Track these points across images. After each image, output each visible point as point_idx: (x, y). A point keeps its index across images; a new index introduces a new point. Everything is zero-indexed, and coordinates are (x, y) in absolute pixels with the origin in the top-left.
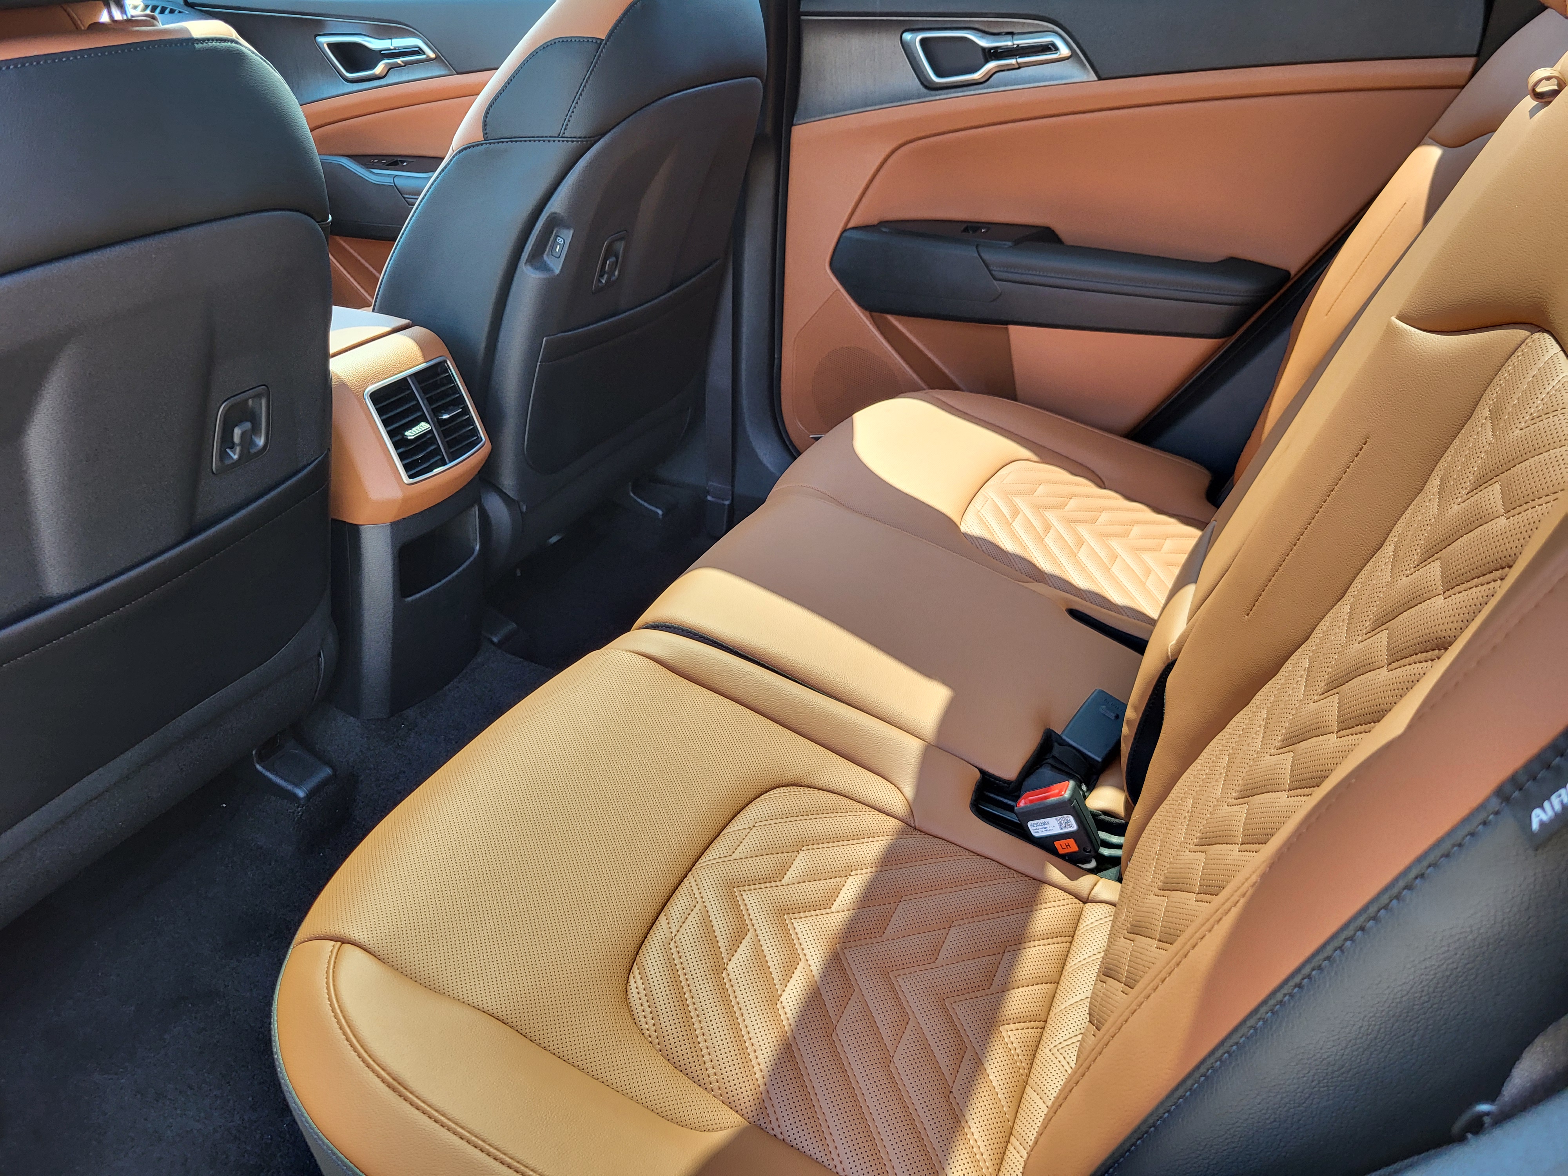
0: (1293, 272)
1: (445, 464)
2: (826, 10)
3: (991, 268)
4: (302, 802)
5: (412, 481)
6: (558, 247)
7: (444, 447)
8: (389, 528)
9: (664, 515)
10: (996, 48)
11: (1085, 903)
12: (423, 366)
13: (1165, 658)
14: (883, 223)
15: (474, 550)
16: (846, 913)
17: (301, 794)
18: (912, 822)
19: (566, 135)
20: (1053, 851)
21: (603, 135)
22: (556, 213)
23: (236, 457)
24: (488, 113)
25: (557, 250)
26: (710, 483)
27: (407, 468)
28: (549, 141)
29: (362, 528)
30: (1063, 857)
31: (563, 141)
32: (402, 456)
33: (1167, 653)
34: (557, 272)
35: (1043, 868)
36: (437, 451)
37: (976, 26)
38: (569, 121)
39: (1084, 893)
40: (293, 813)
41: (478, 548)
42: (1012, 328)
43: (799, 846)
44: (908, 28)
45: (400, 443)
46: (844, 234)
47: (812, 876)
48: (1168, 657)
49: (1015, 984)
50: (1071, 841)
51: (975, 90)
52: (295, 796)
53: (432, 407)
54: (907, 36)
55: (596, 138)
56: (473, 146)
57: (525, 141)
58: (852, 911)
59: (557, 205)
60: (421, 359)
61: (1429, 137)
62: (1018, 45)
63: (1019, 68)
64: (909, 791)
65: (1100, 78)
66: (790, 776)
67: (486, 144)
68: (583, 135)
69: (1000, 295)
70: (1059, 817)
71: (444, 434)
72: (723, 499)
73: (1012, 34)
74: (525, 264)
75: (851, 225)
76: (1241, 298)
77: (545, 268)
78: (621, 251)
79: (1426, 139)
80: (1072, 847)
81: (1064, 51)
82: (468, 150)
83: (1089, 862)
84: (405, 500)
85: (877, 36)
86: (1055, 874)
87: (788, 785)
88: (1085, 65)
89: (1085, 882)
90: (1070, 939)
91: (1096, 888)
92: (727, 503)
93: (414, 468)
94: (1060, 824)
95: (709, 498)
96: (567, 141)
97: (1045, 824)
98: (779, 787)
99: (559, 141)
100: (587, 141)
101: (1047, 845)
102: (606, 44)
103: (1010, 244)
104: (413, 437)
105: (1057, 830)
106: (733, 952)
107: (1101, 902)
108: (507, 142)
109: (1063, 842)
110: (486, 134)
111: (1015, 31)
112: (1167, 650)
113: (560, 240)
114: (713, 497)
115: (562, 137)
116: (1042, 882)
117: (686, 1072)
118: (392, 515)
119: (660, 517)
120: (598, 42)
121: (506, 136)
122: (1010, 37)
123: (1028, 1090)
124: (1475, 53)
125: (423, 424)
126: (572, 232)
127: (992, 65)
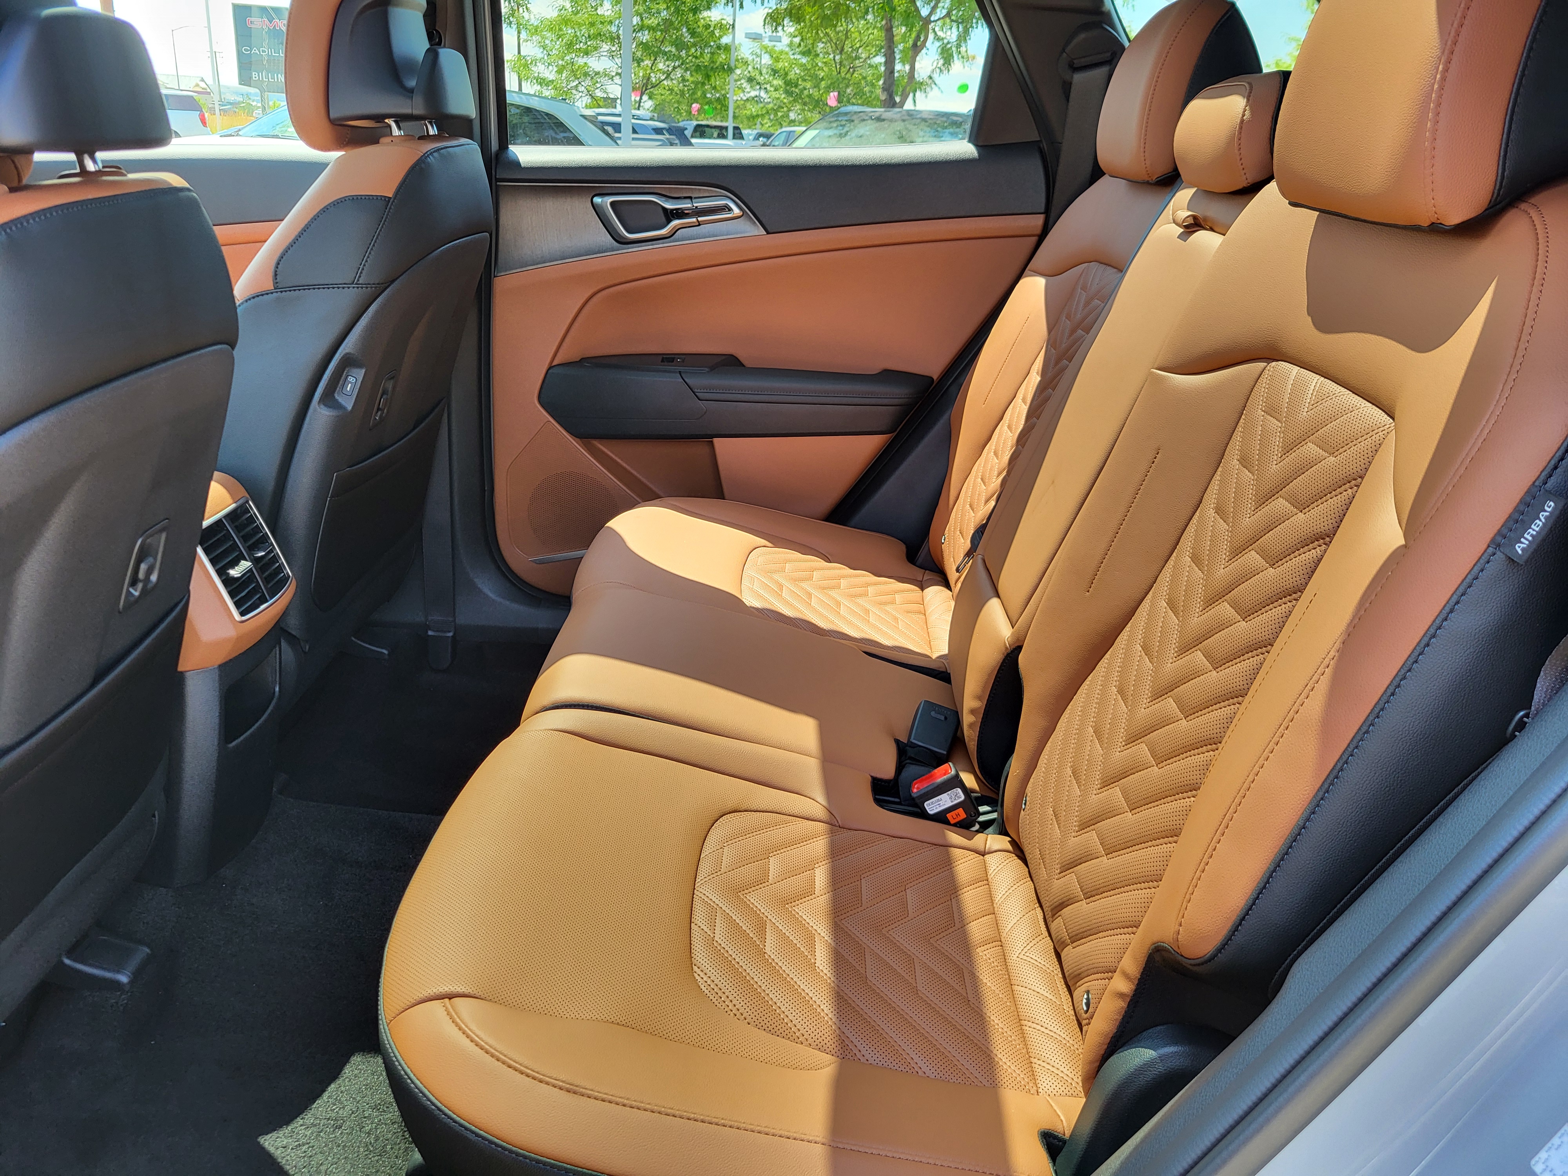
0: (935, 378)
1: (267, 601)
2: (519, 177)
3: (696, 390)
4: (127, 988)
5: (244, 618)
6: (350, 385)
7: (262, 582)
8: (217, 671)
9: (389, 655)
10: (677, 209)
11: (983, 856)
12: (234, 506)
13: (1004, 649)
14: (583, 360)
15: (274, 693)
16: (827, 895)
17: (124, 979)
18: (836, 823)
19: (360, 282)
20: (946, 822)
21: (393, 281)
22: (347, 354)
23: (137, 594)
24: (279, 264)
25: (348, 389)
26: (430, 618)
27: (238, 605)
28: (343, 288)
29: (188, 674)
30: (955, 825)
31: (358, 288)
32: (232, 594)
33: (1005, 645)
34: (350, 408)
35: (944, 836)
36: (257, 589)
37: (659, 192)
38: (363, 269)
39: (981, 848)
40: (117, 1003)
41: (277, 689)
42: (716, 440)
43: (767, 853)
44: (598, 192)
45: (228, 582)
46: (550, 371)
47: (789, 873)
48: (1007, 648)
49: (970, 919)
50: (960, 811)
51: (663, 243)
52: (117, 985)
53: (247, 545)
54: (598, 200)
55: (386, 285)
56: (262, 295)
57: (319, 288)
58: (831, 893)
59: (349, 346)
60: (230, 500)
61: (1029, 270)
62: (696, 207)
63: (699, 225)
64: (821, 799)
65: (768, 233)
66: (730, 805)
67: (277, 292)
68: (377, 282)
69: (705, 413)
70: (949, 792)
71: (261, 570)
72: (445, 632)
73: (690, 198)
74: (319, 402)
75: (554, 364)
76: (900, 400)
77: (337, 406)
78: (390, 389)
79: (1027, 272)
80: (961, 814)
81: (736, 211)
82: (256, 299)
83: (974, 825)
84: (239, 639)
85: (569, 200)
86: (954, 837)
87: (730, 813)
88: (755, 222)
89: (979, 840)
90: (985, 882)
91: (988, 842)
92: (451, 634)
93: (245, 604)
94: (951, 798)
95: (430, 633)
96: (362, 288)
97: (938, 801)
98: (724, 815)
99: (354, 287)
100: (376, 287)
101: (941, 818)
102: (394, 201)
103: (707, 369)
104: (240, 575)
105: (949, 804)
106: (764, 940)
107: (996, 851)
108: (299, 290)
109: (953, 813)
110: (277, 283)
111: (693, 196)
112: (1005, 643)
113: (351, 379)
114: (434, 631)
115: (356, 284)
116: (948, 845)
117: (777, 1034)
118: (221, 657)
119: (387, 657)
120: (387, 200)
121: (298, 284)
122: (689, 201)
123: (1015, 988)
124: (1043, 211)
125: (243, 562)
126: (364, 371)
127: (675, 223)
